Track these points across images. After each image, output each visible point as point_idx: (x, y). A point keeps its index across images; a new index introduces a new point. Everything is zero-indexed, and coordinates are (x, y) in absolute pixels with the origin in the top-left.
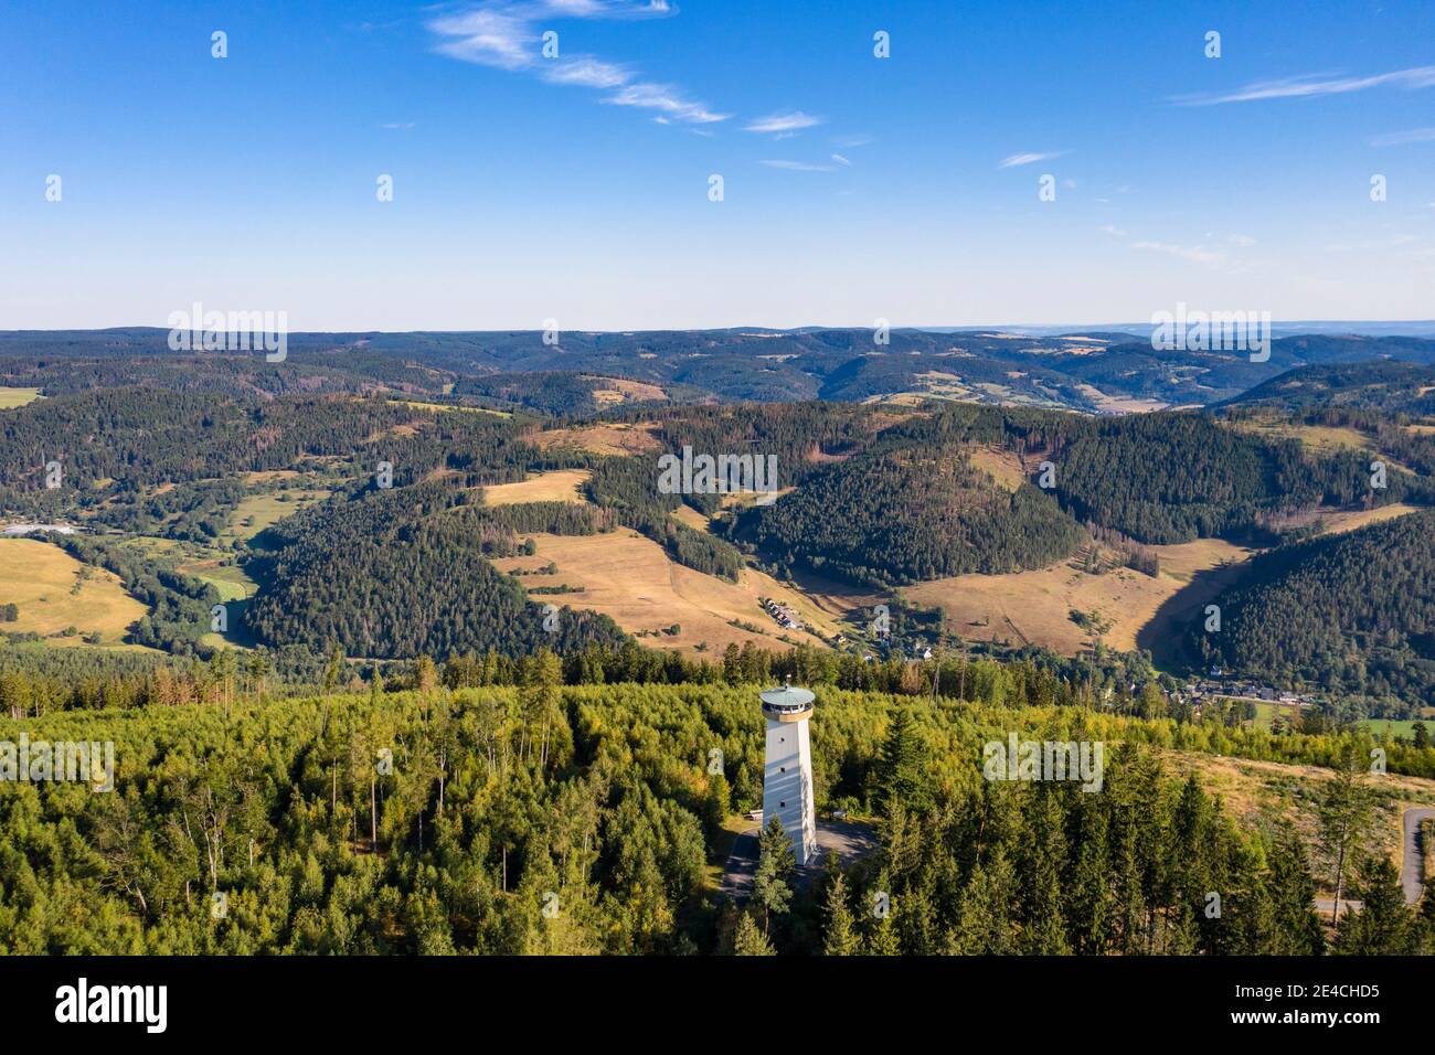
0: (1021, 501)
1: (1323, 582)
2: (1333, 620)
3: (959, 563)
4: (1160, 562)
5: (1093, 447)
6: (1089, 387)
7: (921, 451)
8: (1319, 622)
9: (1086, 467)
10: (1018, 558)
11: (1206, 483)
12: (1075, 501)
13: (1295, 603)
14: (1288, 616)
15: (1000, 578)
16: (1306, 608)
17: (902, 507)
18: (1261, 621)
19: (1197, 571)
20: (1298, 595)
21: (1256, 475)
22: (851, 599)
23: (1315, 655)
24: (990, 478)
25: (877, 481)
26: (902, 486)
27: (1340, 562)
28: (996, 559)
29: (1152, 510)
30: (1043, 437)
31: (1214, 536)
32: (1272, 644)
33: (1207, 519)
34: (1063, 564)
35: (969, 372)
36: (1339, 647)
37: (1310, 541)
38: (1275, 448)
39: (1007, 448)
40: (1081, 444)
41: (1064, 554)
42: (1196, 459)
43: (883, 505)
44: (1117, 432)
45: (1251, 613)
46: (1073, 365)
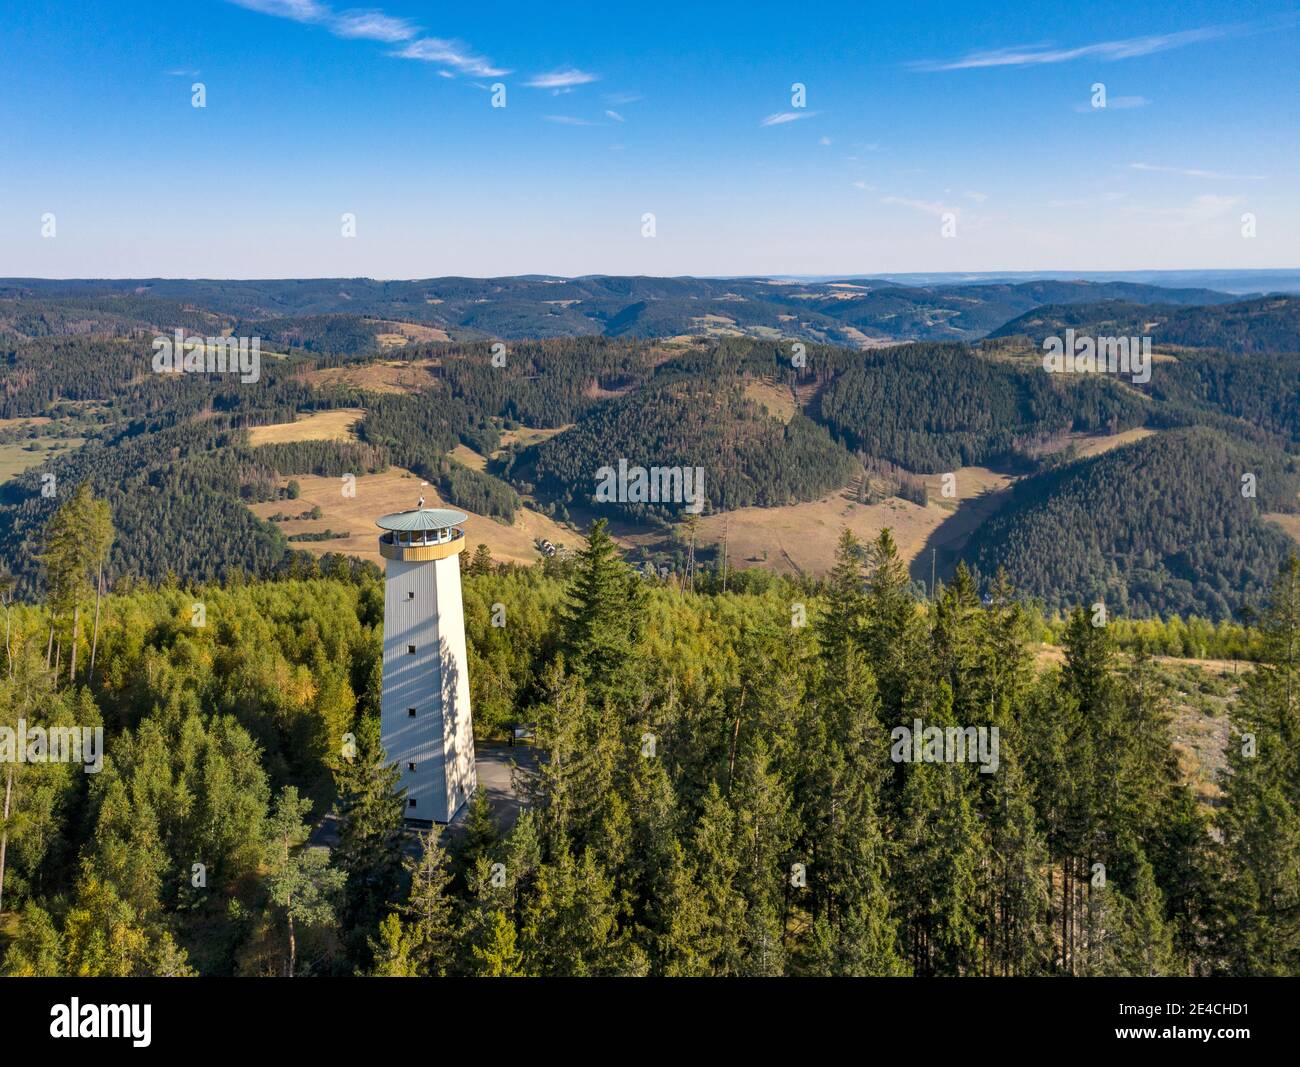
0: (795, 432)
1: (1081, 504)
2: (1093, 542)
3: (736, 496)
4: (929, 492)
5: (860, 378)
6: (853, 330)
7: (697, 383)
8: (1080, 545)
9: (855, 397)
10: (793, 490)
11: (966, 411)
12: (846, 431)
13: (1057, 526)
14: (1052, 540)
15: (776, 511)
16: (1068, 531)
17: (679, 441)
18: (1027, 545)
19: (963, 500)
20: (1058, 517)
21: (1011, 403)
22: (629, 538)
23: (1079, 579)
24: (764, 409)
25: (654, 414)
26: (679, 419)
27: (1095, 484)
28: (771, 491)
29: (918, 438)
30: (813, 369)
31: (977, 464)
32: (1039, 569)
33: (969, 446)
34: (836, 494)
35: (742, 315)
36: (1101, 570)
37: (1065, 465)
38: (1027, 376)
39: (780, 380)
40: (849, 375)
41: (837, 484)
42: (956, 388)
43: (660, 439)
44: (882, 363)
45: (1017, 538)
46: (838, 309)
